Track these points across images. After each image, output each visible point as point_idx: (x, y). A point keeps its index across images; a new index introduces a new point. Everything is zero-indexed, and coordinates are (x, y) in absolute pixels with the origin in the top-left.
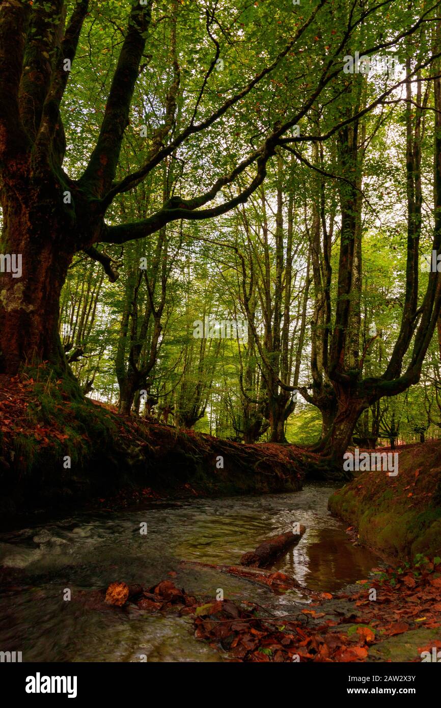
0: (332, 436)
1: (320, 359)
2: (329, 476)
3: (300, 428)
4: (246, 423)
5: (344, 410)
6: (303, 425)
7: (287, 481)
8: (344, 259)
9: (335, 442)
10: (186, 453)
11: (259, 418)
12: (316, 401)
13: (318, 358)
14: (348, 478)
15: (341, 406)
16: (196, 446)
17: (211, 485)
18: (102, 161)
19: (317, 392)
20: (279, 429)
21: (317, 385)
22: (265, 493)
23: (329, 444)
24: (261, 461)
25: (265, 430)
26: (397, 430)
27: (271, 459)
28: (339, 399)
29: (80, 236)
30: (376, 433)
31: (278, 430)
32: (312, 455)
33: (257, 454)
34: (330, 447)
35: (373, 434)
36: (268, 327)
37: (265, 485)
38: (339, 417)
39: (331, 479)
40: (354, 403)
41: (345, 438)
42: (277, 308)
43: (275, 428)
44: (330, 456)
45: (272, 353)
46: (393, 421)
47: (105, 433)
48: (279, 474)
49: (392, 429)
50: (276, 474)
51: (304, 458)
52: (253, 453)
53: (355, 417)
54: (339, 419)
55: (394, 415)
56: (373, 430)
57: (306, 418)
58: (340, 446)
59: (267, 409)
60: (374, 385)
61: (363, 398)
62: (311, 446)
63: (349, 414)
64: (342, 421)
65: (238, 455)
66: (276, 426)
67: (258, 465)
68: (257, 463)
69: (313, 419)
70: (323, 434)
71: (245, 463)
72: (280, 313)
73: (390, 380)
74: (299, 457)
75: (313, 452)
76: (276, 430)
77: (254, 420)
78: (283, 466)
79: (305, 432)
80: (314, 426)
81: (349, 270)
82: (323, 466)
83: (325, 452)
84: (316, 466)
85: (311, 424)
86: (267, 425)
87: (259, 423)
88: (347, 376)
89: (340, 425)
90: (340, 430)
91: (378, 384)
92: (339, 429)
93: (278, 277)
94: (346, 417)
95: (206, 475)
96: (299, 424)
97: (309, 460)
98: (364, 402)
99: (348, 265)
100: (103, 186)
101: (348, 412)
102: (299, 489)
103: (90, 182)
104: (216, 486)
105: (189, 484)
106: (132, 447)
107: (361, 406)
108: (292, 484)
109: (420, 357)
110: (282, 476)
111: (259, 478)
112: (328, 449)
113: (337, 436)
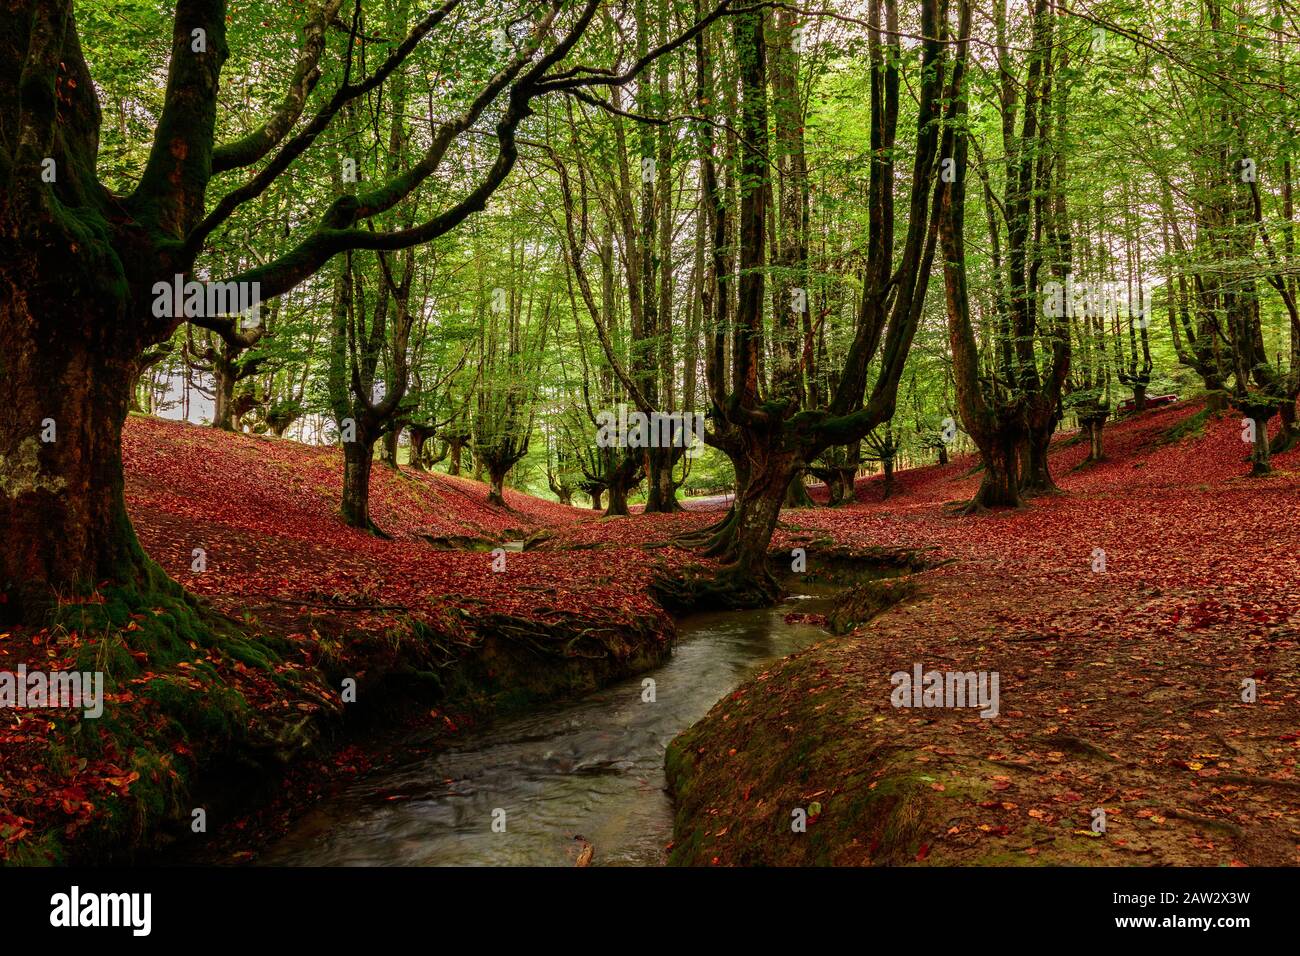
0: (741, 525)
2: (735, 602)
7: (633, 656)
10: (420, 669)
12: (720, 442)
14: (771, 598)
15: (754, 469)
16: (444, 643)
17: (482, 699)
18: (175, 152)
19: (721, 427)
20: (663, 481)
21: (718, 411)
23: (736, 539)
24: (578, 638)
26: (897, 444)
27: (601, 625)
28: (752, 454)
29: (145, 324)
31: (662, 484)
32: (703, 564)
33: (571, 624)
34: (737, 546)
37: (590, 676)
38: (751, 488)
40: (777, 461)
41: (763, 526)
42: (648, 250)
43: (656, 483)
44: (737, 563)
45: (641, 342)
47: (225, 726)
48: (617, 650)
49: (887, 444)
50: (611, 652)
51: (686, 575)
53: (781, 487)
58: (755, 542)
60: (814, 425)
61: (793, 452)
63: (770, 483)
64: (757, 495)
65: (531, 636)
66: (656, 477)
67: (576, 643)
68: (573, 641)
73: (840, 415)
74: (678, 575)
76: (658, 486)
77: (622, 457)
78: (626, 629)
82: (723, 584)
83: (728, 554)
84: (709, 587)
88: (763, 413)
89: (755, 503)
90: (755, 512)
91: (821, 422)
92: (752, 510)
94: (764, 489)
95: (471, 684)
97: (697, 576)
98: (796, 459)
100: (185, 203)
101: (768, 479)
103: (157, 200)
104: (492, 700)
105: (437, 708)
106: (287, 725)
107: (790, 466)
108: (645, 657)
109: (893, 371)
110: (623, 652)
111: (576, 666)
112: (732, 549)
113: (749, 522)
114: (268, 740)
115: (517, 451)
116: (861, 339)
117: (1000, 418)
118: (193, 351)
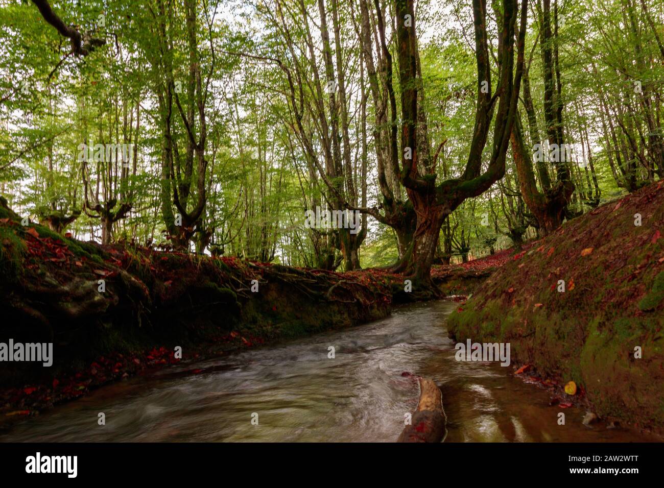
0: (414, 252)
1: (388, 172)
2: (417, 297)
3: (373, 257)
4: (318, 259)
5: (424, 220)
6: (376, 255)
7: (372, 307)
8: (404, 46)
9: (418, 259)
10: (220, 286)
11: (331, 252)
12: (389, 220)
13: (385, 172)
14: (437, 295)
15: (420, 217)
16: (238, 277)
17: (270, 327)
19: (389, 210)
20: (353, 257)
21: (388, 202)
22: (346, 326)
23: (412, 261)
24: (336, 286)
25: (339, 264)
26: (468, 246)
27: (349, 282)
28: (417, 210)
30: (449, 251)
31: (352, 259)
32: (395, 276)
33: (330, 279)
34: (413, 265)
35: (446, 252)
36: (328, 156)
37: (346, 316)
38: (419, 230)
39: (419, 299)
40: (434, 211)
41: (428, 252)
42: (335, 132)
43: (349, 259)
44: (415, 275)
45: (335, 179)
46: (462, 238)
48: (361, 300)
49: (463, 246)
50: (358, 300)
51: (386, 280)
52: (324, 276)
53: (437, 227)
54: (419, 232)
55: (463, 232)
56: (445, 249)
57: (378, 248)
58: (424, 261)
59: (337, 240)
60: (454, 187)
61: (443, 204)
62: (392, 267)
63: (430, 225)
64: (423, 233)
65: (302, 281)
66: (349, 255)
67: (333, 291)
68: (331, 289)
69: (385, 247)
70: (401, 255)
71: (314, 292)
72: (338, 136)
73: (471, 179)
74: (381, 280)
75: (394, 272)
76: (350, 260)
77: (326, 255)
78: (364, 289)
79: (379, 261)
80: (387, 253)
81: (411, 54)
83: (408, 270)
84: (400, 288)
85: (384, 252)
86: (340, 258)
87: (331, 258)
88: (423, 181)
89: (422, 238)
91: (458, 185)
92: (421, 243)
93: (332, 97)
94: (427, 229)
95: (261, 315)
96: (372, 254)
97: (392, 281)
98: (445, 209)
99: (410, 48)
101: (429, 222)
102: (388, 316)
104: (277, 328)
105: (237, 331)
106: (77, 279)
107: (442, 213)
108: (378, 310)
109: (502, 147)
110: (365, 302)
111: (336, 308)
112: (411, 267)
113: (419, 251)
114: (49, 285)
115: (268, 259)
116: (478, 133)
117: (548, 197)
118: (88, 206)
